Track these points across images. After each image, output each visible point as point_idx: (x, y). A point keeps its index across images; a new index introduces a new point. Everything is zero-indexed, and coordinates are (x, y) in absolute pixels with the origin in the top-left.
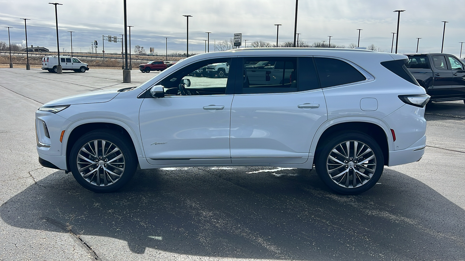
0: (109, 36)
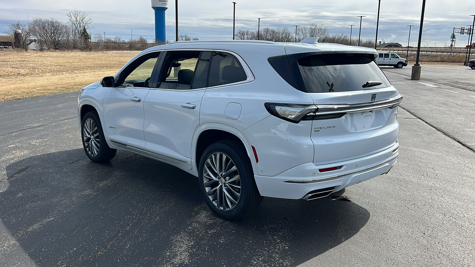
0: (461, 28)
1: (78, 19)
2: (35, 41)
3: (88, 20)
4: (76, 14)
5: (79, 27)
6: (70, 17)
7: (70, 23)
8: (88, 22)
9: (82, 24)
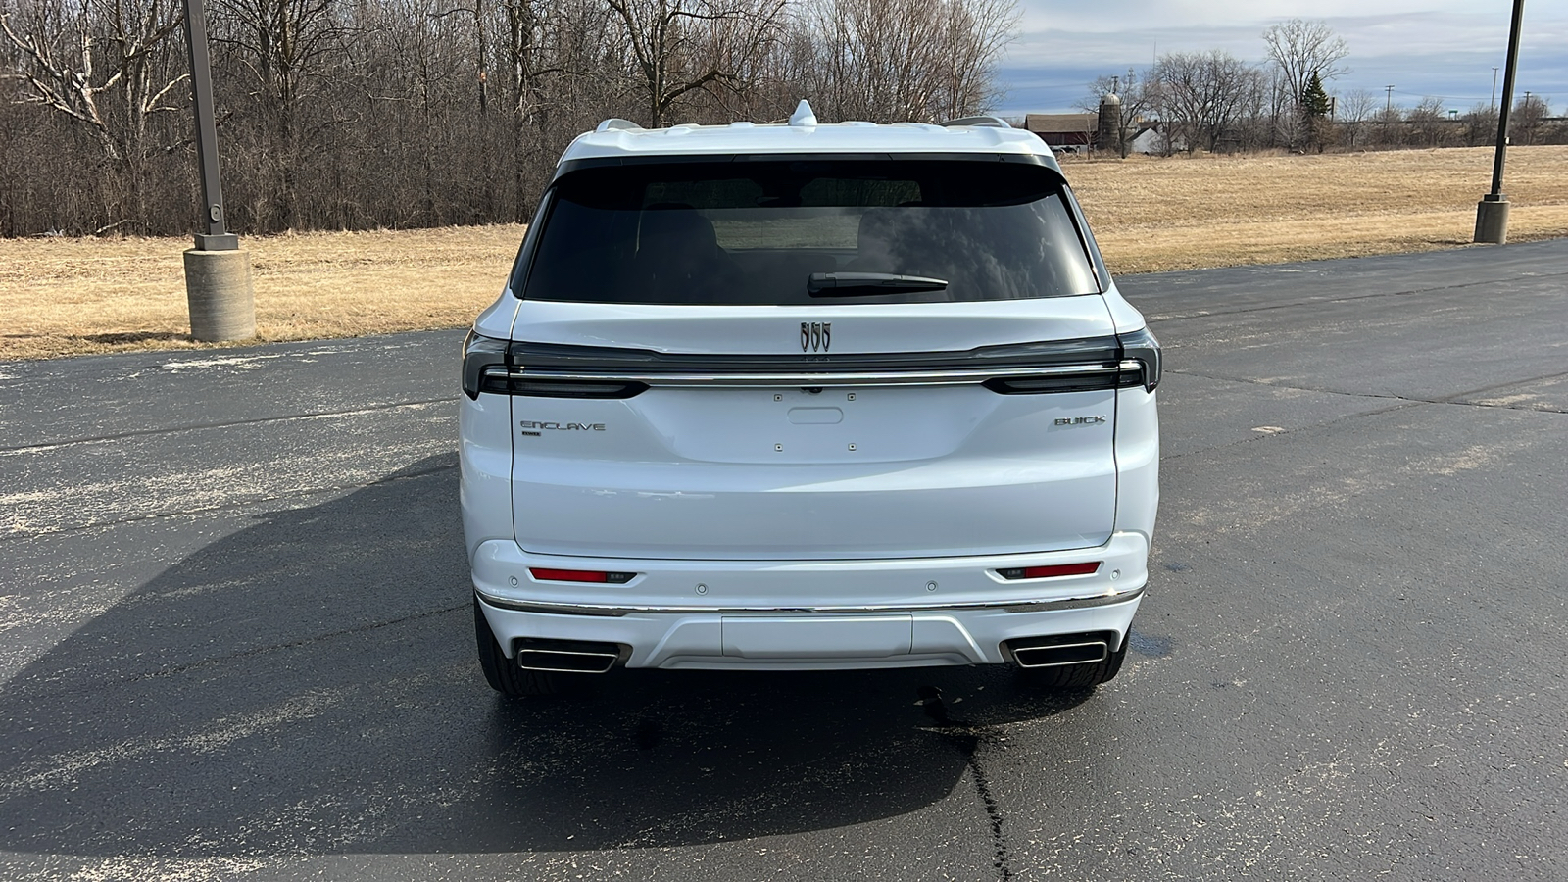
1: (1299, 47)
2: (1155, 126)
3: (1331, 48)
4: (1293, 30)
5: (1297, 73)
6: (1273, 44)
7: (1271, 62)
8: (1333, 55)
9: (1308, 65)
